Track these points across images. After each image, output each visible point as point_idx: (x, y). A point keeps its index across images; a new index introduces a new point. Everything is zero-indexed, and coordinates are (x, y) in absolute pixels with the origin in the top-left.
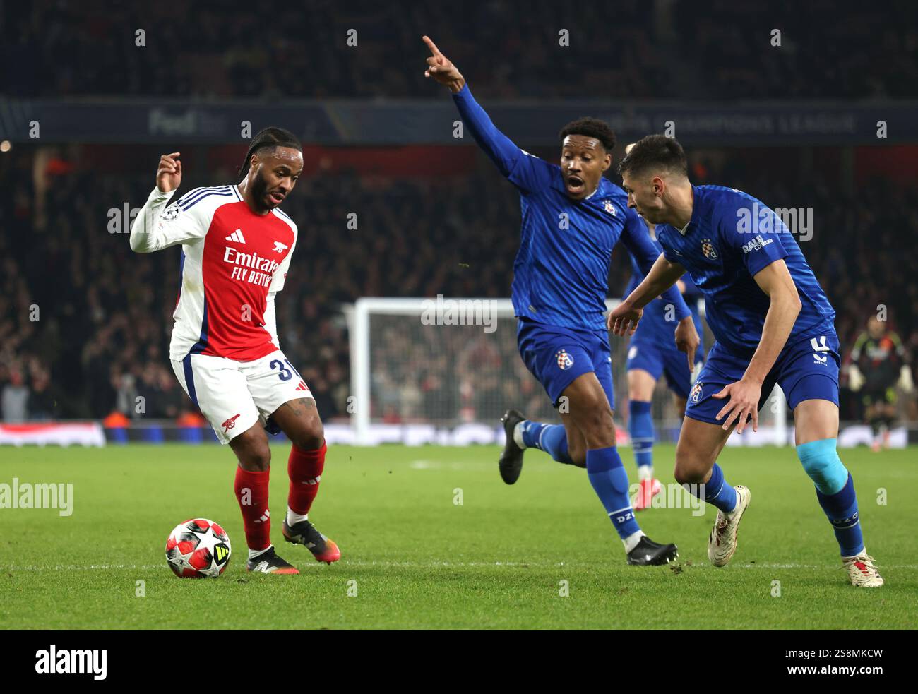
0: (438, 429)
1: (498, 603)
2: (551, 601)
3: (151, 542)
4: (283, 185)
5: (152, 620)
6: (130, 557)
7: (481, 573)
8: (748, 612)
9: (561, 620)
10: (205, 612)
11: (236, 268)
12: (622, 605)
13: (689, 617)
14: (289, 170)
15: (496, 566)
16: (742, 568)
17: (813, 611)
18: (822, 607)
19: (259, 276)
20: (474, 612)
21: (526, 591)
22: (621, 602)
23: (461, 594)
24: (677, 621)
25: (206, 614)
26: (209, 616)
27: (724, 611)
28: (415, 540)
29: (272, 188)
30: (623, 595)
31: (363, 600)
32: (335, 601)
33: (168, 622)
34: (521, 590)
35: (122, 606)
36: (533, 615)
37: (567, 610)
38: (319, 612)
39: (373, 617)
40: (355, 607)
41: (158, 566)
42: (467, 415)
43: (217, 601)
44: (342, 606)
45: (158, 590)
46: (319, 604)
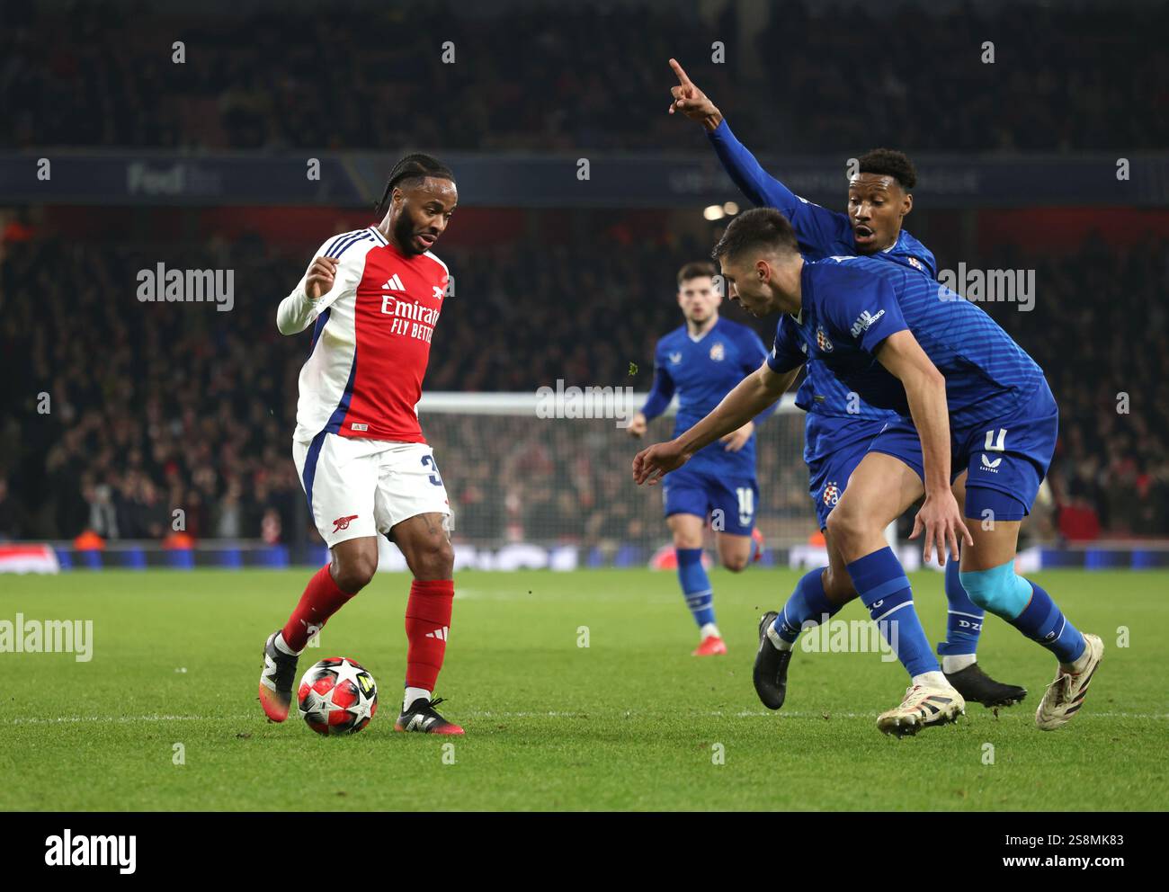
0: (478, 551)
1: (551, 762)
2: (615, 758)
3: (131, 689)
4: (435, 225)
5: (132, 784)
6: (106, 708)
7: (531, 726)
8: (851, 772)
9: (626, 782)
10: (197, 773)
11: (396, 320)
12: (700, 763)
13: (780, 777)
14: (442, 206)
15: (549, 717)
16: (844, 718)
17: (928, 769)
18: (939, 765)
19: (423, 329)
20: (522, 772)
21: (585, 747)
22: (699, 760)
23: (507, 750)
24: (765, 783)
25: (198, 777)
26: (201, 779)
27: (822, 770)
28: (451, 685)
29: (421, 228)
30: (702, 750)
31: (388, 758)
32: (354, 759)
33: (152, 787)
34: (579, 745)
35: (95, 767)
36: (594, 775)
37: (634, 769)
38: (335, 774)
39: (399, 779)
40: (379, 767)
41: (140, 719)
42: (514, 533)
43: (211, 760)
44: (363, 766)
45: (140, 747)
46: (336, 763)
